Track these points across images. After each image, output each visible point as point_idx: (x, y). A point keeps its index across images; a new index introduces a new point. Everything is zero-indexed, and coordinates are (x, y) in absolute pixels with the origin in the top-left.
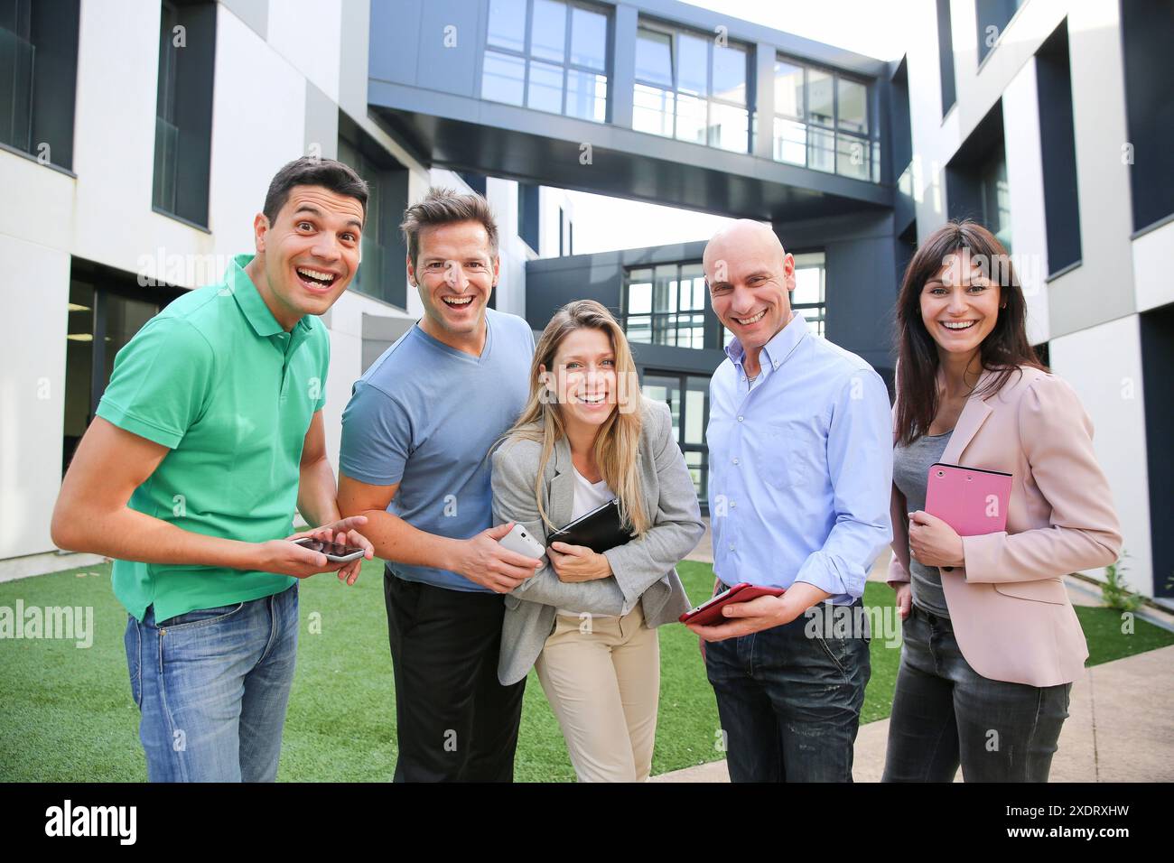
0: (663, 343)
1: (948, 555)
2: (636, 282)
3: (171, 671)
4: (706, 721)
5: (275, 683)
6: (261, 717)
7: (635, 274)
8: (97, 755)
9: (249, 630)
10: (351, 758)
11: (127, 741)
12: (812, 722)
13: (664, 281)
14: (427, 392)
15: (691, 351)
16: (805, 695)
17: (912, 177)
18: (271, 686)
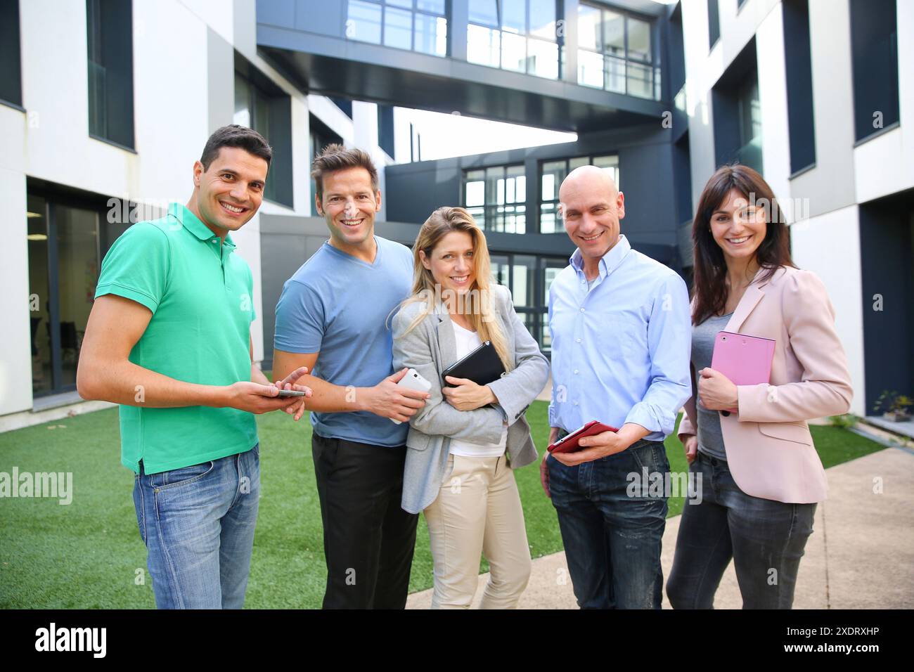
0: (493, 229)
1: (726, 398)
2: (472, 180)
3: (165, 519)
4: (542, 524)
5: (243, 523)
6: (233, 548)
7: (471, 175)
8: (86, 570)
9: (221, 485)
10: (279, 564)
11: (107, 558)
12: (636, 528)
13: (494, 180)
14: (334, 284)
15: (516, 235)
16: (631, 509)
17: (685, 96)
18: (241, 525)
